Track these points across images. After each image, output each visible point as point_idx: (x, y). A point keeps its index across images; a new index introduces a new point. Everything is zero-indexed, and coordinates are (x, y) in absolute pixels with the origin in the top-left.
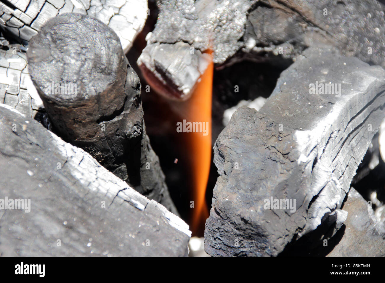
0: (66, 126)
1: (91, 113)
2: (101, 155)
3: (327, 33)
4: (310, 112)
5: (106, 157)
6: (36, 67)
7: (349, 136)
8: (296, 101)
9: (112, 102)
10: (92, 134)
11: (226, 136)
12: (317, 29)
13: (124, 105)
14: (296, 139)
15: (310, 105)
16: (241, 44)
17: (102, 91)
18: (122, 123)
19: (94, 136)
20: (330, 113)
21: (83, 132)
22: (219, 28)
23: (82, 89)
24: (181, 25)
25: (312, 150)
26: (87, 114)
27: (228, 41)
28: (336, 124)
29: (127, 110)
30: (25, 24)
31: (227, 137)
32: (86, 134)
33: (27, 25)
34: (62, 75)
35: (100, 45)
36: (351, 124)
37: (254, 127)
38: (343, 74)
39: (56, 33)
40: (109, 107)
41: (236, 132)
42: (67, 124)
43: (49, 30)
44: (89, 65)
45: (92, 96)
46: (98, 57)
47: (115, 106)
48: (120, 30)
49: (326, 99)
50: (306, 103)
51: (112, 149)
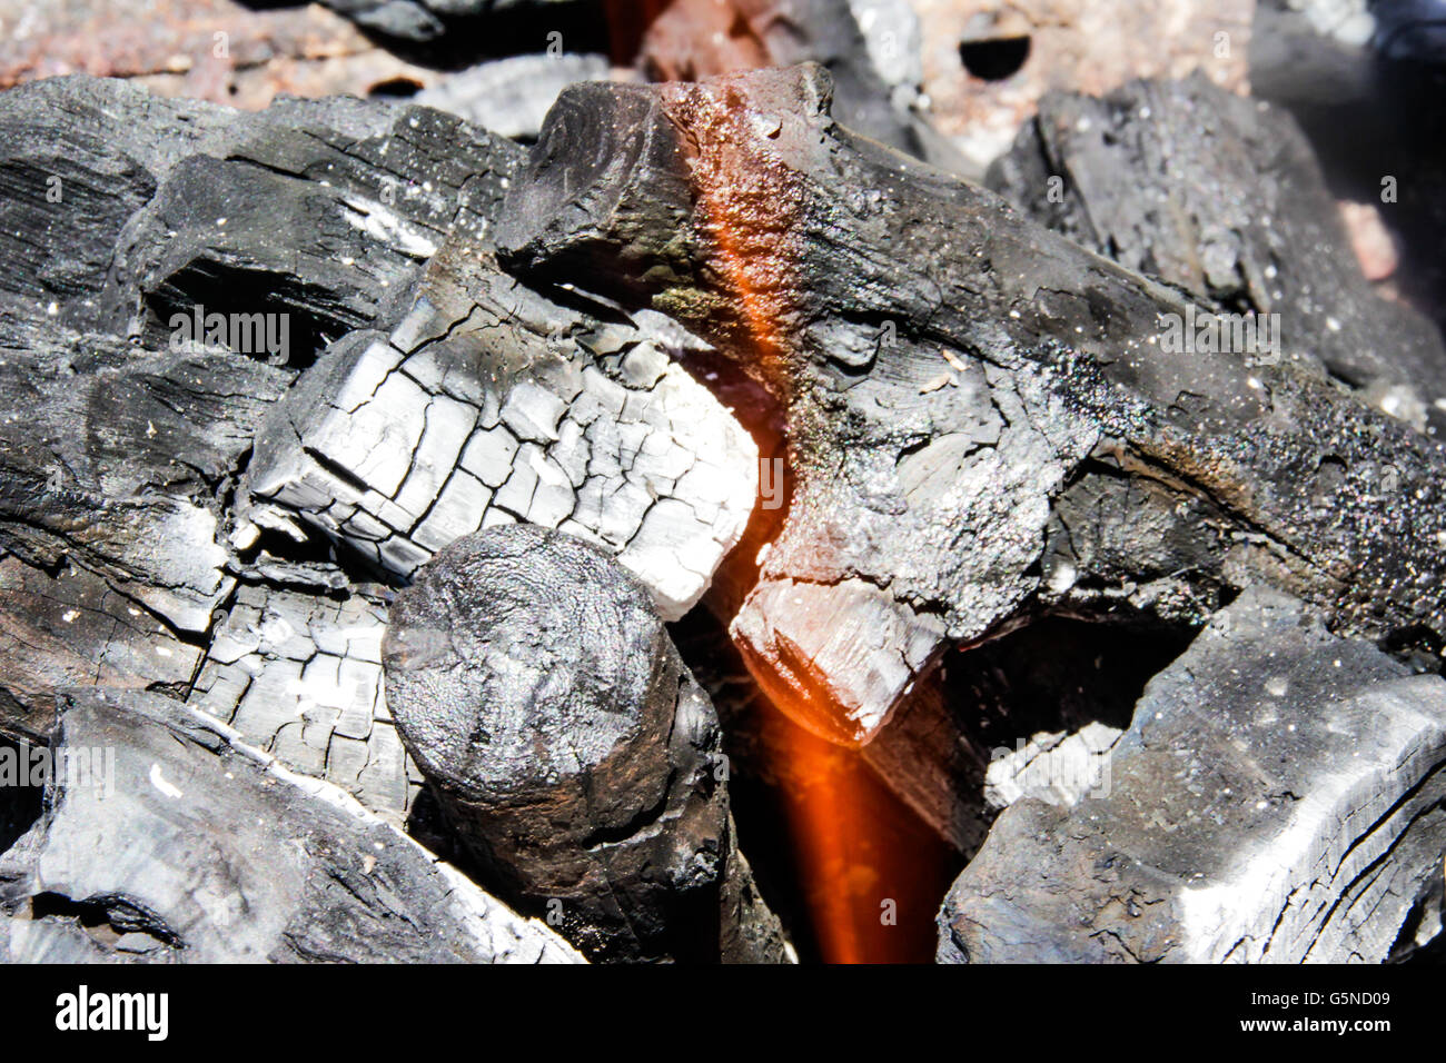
0: (493, 853)
1: (567, 821)
2: (598, 935)
3: (1290, 549)
4: (1227, 822)
5: (612, 938)
6: (408, 684)
7: (1345, 893)
8: (1188, 780)
9: (627, 787)
10: (570, 878)
11: (974, 888)
12: (1260, 538)
13: (666, 795)
14: (1181, 914)
15: (1228, 798)
16: (1034, 582)
17: (596, 760)
18: (662, 847)
19: (575, 883)
20: (1286, 830)
21: (542, 872)
22: (970, 537)
23: (537, 753)
24: (856, 531)
25: (1231, 951)
26: (552, 824)
27: (994, 576)
28: (1306, 866)
29: (676, 808)
30: (395, 532)
31: (976, 892)
32: (551, 876)
33: (401, 534)
34: (482, 709)
35: (599, 624)
36: (1350, 857)
37: (1057, 867)
38: (1332, 700)
39: (467, 585)
40: (620, 804)
41: (1003, 879)
42: (496, 849)
43: (451, 577)
44: (561, 682)
45: (567, 775)
46: (590, 661)
47: (639, 801)
48: (675, 546)
49: (1277, 781)
50: (1218, 791)
51: (632, 919)
